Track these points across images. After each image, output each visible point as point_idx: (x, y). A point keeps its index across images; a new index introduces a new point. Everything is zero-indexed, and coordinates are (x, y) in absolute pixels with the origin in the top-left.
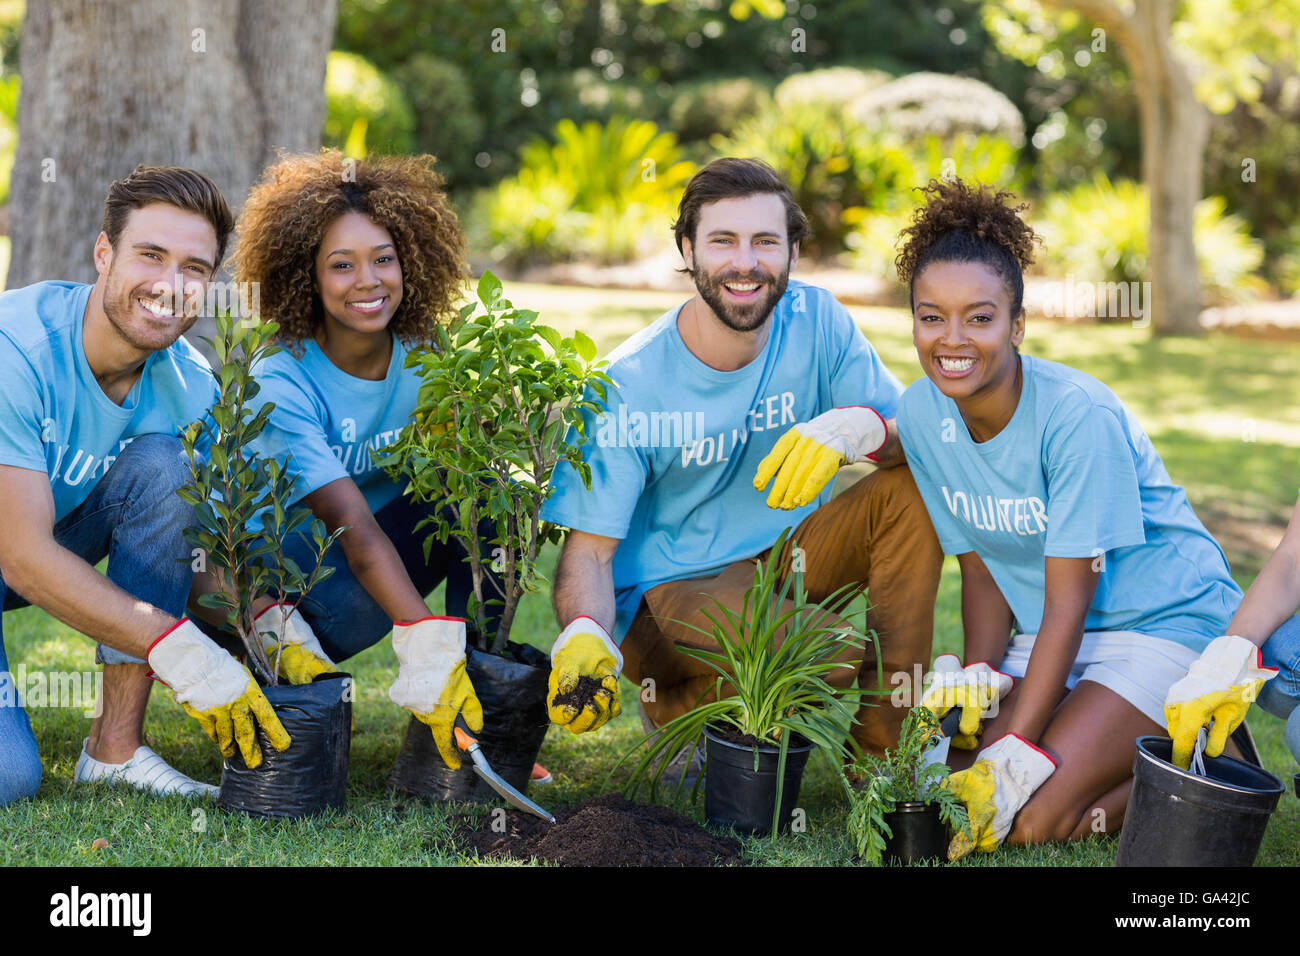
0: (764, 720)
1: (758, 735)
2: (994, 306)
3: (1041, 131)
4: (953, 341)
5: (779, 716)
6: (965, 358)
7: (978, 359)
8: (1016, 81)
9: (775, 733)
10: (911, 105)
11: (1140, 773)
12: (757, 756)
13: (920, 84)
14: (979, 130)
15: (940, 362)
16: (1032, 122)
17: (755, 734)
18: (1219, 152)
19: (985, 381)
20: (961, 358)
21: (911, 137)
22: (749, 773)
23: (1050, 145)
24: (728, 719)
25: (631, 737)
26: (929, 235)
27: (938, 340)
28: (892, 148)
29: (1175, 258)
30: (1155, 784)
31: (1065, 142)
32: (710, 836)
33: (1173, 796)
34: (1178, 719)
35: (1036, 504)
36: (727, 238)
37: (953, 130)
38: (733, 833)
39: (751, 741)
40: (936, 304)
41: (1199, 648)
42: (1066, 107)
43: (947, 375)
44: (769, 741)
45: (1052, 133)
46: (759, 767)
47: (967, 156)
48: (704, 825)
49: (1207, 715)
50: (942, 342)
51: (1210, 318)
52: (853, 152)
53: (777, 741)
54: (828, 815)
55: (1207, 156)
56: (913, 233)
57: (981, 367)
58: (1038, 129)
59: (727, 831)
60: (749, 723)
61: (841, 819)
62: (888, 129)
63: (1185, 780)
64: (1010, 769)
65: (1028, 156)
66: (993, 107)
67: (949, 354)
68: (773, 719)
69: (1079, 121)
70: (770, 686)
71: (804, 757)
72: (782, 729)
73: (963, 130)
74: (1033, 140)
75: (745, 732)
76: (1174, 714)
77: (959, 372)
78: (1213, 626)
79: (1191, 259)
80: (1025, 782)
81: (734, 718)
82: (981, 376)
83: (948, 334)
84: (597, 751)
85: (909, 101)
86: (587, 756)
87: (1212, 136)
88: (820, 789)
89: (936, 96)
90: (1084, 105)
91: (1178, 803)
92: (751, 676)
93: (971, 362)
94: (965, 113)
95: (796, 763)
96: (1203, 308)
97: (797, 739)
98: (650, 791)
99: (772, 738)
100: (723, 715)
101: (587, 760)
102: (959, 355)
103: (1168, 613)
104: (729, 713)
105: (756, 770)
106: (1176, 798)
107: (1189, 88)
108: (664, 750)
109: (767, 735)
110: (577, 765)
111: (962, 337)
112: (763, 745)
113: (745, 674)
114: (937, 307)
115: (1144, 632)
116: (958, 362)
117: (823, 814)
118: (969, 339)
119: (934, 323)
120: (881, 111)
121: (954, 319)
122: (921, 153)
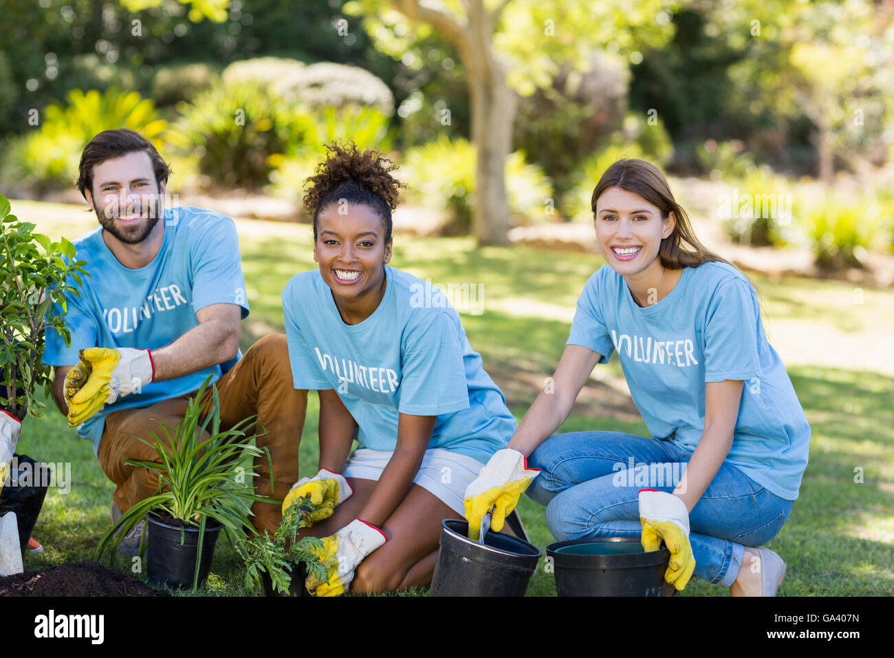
0: (189, 509)
1: (184, 518)
2: (375, 235)
3: (403, 105)
4: (347, 259)
5: (199, 506)
6: (354, 271)
7: (363, 272)
8: (388, 70)
9: (196, 518)
10: (316, 85)
11: (443, 543)
12: (183, 534)
13: (324, 71)
14: (362, 103)
15: (336, 273)
16: (399, 98)
17: (182, 518)
18: (524, 123)
19: (367, 287)
20: (351, 271)
21: (316, 107)
22: (178, 545)
23: (411, 115)
24: (164, 508)
25: (99, 519)
26: (328, 183)
27: (336, 257)
28: (302, 115)
29: (493, 194)
30: (453, 550)
31: (421, 114)
32: (150, 588)
33: (464, 558)
34: (471, 508)
35: (391, 374)
36: (114, 187)
37: (345, 102)
38: (166, 586)
39: (179, 523)
40: (337, 232)
41: (485, 461)
42: (422, 89)
43: (339, 281)
44: (192, 523)
45: (412, 106)
46: (185, 541)
47: (354, 122)
48: (146, 582)
49: (490, 504)
50: (339, 259)
51: (516, 234)
52: (275, 118)
53: (198, 523)
54: (233, 574)
55: (516, 125)
56: (315, 181)
57: (365, 277)
58: (402, 103)
59: (162, 586)
60: (178, 511)
61: (241, 578)
62: (300, 102)
63: (472, 546)
64: (352, 537)
65: (395, 122)
66: (371, 87)
67: (343, 268)
68: (195, 508)
69: (430, 98)
70: (193, 485)
71: (216, 535)
72: (201, 515)
73: (350, 103)
74: (398, 111)
75: (175, 517)
76: (468, 505)
77: (349, 280)
78: (493, 445)
79: (502, 193)
80: (361, 546)
81: (168, 507)
82: (365, 283)
83: (343, 254)
84: (75, 529)
85: (314, 82)
86: (68, 533)
87: (520, 109)
88: (229, 556)
89: (333, 79)
90: (435, 87)
91: (468, 563)
92: (181, 478)
93: (358, 273)
94: (353, 91)
95: (210, 538)
96: (511, 227)
97: (211, 522)
98: (110, 557)
99: (194, 521)
100: (160, 505)
101: (68, 536)
102: (350, 268)
103: (466, 438)
104: (164, 504)
105: (182, 544)
106: (466, 559)
107: (503, 77)
108: (119, 530)
109: (191, 519)
110: (61, 540)
111: (353, 256)
112: (187, 526)
113: (176, 476)
114: (336, 234)
115: (448, 449)
116: (349, 273)
117: (230, 574)
118: (357, 258)
119: (333, 245)
120: (295, 89)
121: (348, 243)
122: (321, 118)
